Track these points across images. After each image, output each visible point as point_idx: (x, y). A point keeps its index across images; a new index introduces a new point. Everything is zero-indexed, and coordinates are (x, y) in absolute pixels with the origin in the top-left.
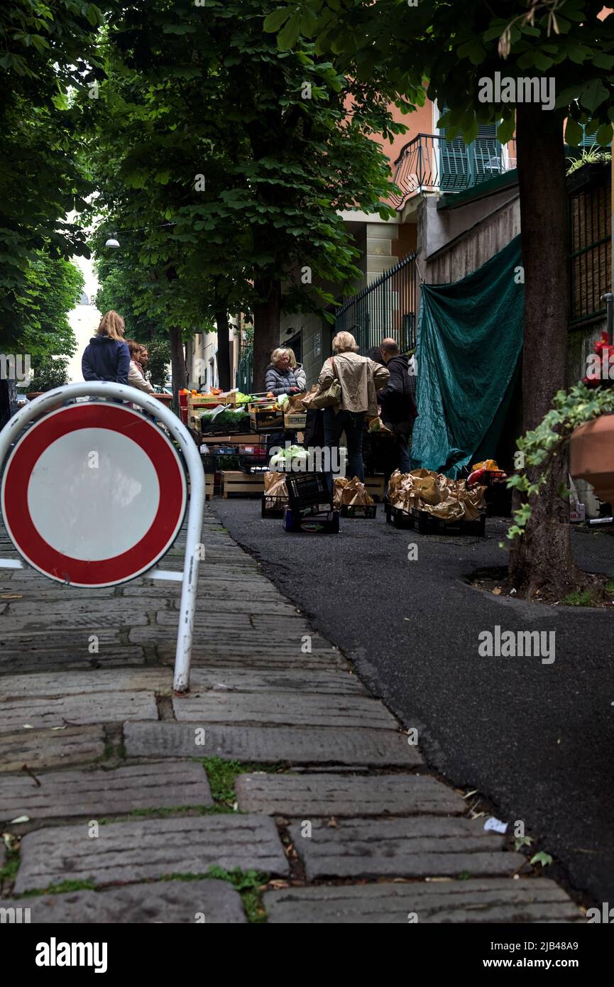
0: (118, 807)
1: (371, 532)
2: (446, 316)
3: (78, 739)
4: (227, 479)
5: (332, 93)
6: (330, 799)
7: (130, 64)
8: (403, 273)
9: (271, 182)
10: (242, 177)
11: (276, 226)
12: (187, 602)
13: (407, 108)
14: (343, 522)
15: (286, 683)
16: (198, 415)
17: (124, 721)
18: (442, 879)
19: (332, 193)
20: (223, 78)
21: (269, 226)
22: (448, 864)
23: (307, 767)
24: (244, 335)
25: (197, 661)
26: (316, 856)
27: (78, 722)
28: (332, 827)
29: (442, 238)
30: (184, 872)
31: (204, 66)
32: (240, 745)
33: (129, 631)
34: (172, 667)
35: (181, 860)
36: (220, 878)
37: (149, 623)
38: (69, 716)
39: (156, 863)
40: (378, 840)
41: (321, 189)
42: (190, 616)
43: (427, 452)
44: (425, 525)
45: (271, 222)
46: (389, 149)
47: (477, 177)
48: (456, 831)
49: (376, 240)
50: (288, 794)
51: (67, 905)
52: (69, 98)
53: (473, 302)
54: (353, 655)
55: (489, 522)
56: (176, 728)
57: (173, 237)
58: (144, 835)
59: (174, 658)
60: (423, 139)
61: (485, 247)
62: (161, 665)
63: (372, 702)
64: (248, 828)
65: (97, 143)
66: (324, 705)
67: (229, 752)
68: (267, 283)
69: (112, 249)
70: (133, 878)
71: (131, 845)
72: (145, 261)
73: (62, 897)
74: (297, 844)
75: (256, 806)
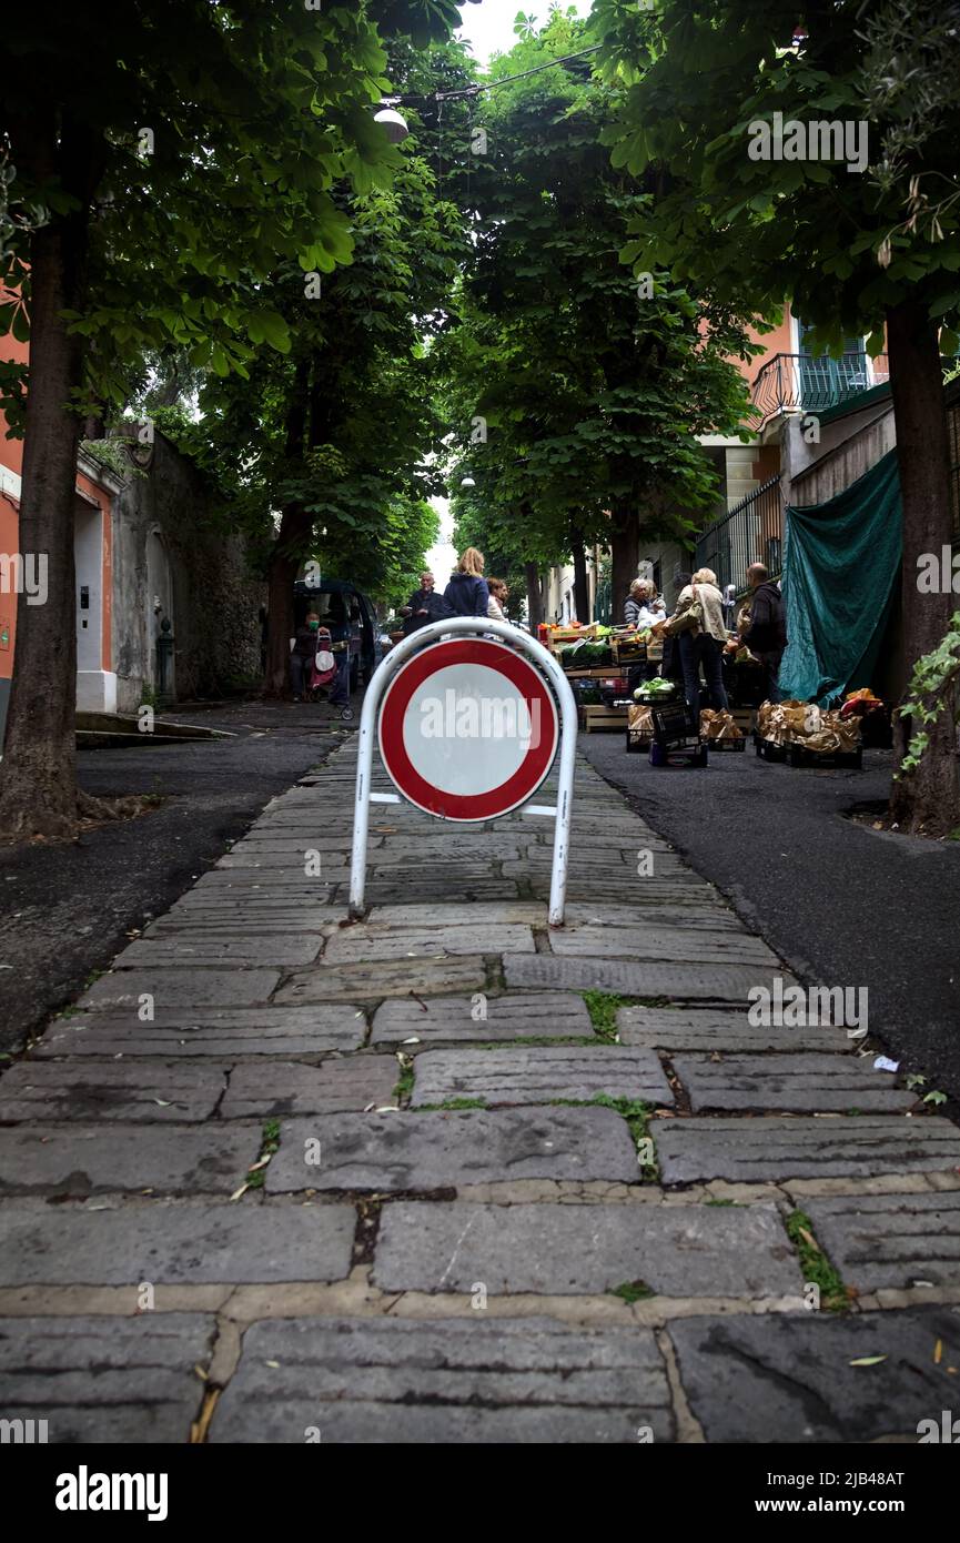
0: (502, 1034)
1: (741, 765)
2: (813, 540)
3: (459, 968)
4: (589, 714)
5: (687, 319)
6: (712, 1034)
7: (484, 308)
8: (766, 496)
9: (627, 411)
10: (595, 407)
11: (633, 454)
12: (561, 837)
13: (764, 328)
14: (711, 756)
15: (662, 919)
16: (559, 649)
17: (501, 954)
18: (831, 1115)
19: (690, 418)
20: (574, 313)
21: (626, 455)
22: (837, 1100)
23: (688, 1003)
24: (600, 567)
25: (571, 896)
26: (701, 1089)
27: (458, 952)
28: (716, 1061)
29: (808, 457)
30: (571, 1098)
31: (556, 303)
32: (619, 980)
33: (501, 865)
34: (547, 901)
35: (567, 1086)
36: (606, 1105)
37: (520, 857)
38: (449, 946)
39: (543, 1088)
40: (765, 1075)
41: (677, 415)
42: (564, 851)
43: (796, 683)
44: (797, 756)
45: (627, 451)
46: (747, 371)
47: (841, 394)
48: (845, 1069)
49: (736, 465)
50: (669, 1029)
51: (461, 1121)
52: (425, 347)
53: (842, 523)
54: (729, 891)
55: (866, 753)
56: (553, 960)
57: (529, 472)
58: (529, 1061)
59: (549, 892)
60: (782, 359)
61: (853, 465)
62: (535, 899)
63: (751, 939)
64: (631, 1059)
65: (452, 387)
66: (702, 941)
67: (608, 986)
68: (624, 513)
69: (467, 488)
70: (522, 1101)
71: (518, 1070)
72: (500, 498)
73: (456, 1114)
74: (681, 1077)
75: (637, 1039)
